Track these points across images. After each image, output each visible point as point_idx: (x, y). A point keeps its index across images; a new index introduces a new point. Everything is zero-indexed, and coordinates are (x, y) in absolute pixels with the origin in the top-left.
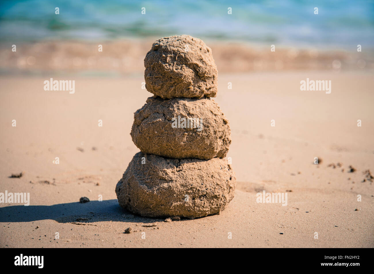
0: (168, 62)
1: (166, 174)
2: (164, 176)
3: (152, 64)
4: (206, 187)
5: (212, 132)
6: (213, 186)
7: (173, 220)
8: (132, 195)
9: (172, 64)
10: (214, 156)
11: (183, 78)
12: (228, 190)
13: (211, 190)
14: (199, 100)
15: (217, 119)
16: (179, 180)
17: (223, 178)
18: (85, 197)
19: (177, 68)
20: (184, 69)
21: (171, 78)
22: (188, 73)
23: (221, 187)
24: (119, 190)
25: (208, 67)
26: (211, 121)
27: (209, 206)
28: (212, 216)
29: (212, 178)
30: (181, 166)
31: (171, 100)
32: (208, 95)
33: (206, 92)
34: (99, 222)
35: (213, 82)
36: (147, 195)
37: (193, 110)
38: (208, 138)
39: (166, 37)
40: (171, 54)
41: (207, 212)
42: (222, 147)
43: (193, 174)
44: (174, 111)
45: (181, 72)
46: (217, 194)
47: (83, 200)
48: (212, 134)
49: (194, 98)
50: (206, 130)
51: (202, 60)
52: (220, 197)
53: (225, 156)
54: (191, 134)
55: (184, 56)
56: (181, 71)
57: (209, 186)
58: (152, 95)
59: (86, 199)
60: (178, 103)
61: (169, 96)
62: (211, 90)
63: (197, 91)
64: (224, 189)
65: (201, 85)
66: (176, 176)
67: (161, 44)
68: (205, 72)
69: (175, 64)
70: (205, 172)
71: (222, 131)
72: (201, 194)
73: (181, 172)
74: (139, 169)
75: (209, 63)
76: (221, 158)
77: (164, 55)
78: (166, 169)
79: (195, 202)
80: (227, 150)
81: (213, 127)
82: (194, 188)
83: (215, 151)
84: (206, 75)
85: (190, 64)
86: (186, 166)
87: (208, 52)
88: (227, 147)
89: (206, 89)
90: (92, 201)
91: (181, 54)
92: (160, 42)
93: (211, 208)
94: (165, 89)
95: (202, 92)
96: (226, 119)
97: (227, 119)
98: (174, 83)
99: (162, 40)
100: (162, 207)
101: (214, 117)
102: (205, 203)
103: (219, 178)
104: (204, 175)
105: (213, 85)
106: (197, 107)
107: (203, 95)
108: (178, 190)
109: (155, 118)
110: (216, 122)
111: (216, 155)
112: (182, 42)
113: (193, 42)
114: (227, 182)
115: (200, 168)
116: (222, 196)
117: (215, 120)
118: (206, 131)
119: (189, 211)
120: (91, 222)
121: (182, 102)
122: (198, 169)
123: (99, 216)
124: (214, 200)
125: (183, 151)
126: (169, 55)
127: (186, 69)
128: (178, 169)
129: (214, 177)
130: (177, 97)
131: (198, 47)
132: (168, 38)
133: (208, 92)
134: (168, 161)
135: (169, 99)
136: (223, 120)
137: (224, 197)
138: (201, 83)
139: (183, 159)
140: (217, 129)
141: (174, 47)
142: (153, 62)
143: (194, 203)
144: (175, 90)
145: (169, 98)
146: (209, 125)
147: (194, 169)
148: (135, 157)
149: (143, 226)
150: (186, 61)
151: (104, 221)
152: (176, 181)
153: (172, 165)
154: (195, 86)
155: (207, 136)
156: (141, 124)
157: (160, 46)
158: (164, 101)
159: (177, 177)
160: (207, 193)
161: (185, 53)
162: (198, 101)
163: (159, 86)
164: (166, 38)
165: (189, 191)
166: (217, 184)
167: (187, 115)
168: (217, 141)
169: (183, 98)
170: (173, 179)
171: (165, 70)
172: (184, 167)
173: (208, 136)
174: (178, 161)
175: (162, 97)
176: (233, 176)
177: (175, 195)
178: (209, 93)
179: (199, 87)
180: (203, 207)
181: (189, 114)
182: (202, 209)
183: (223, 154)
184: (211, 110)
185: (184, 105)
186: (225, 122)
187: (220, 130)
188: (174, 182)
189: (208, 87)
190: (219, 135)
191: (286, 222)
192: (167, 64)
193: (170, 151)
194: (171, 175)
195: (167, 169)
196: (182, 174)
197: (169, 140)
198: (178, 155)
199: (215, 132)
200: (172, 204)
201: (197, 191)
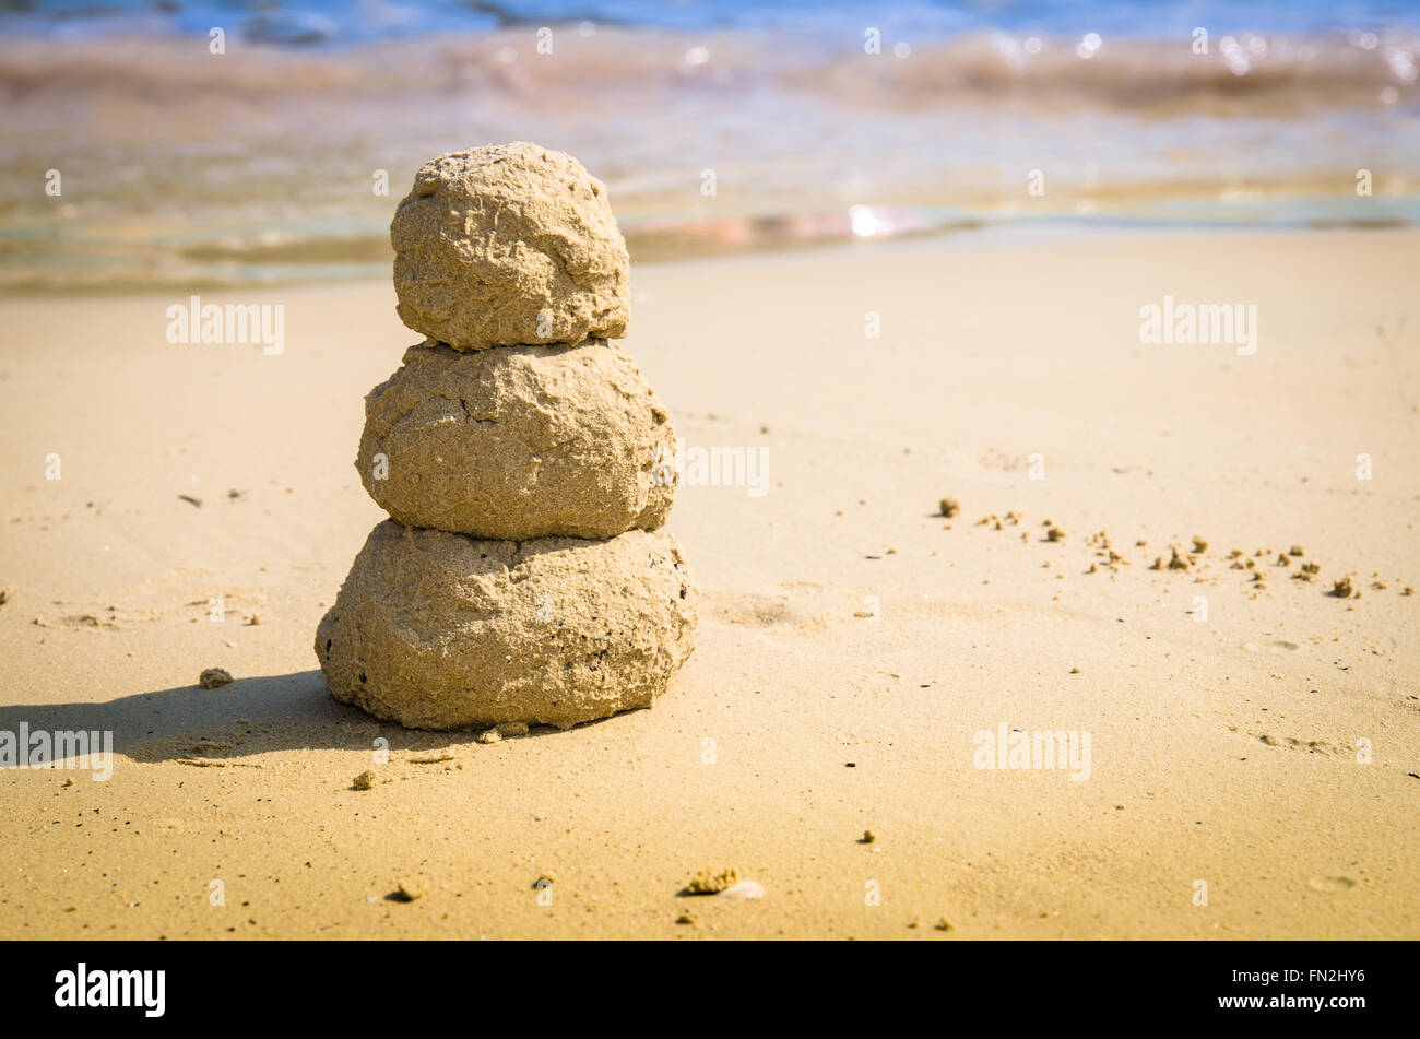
0: (468, 233)
1: (479, 591)
2: (471, 600)
3: (417, 241)
4: (606, 625)
5: (618, 451)
6: (628, 622)
7: (505, 736)
8: (372, 661)
9: (482, 240)
10: (628, 526)
11: (518, 285)
12: (676, 631)
13: (624, 636)
14: (573, 352)
15: (634, 410)
16: (518, 607)
17: (660, 594)
18: (216, 670)
19: (498, 251)
20: (522, 254)
21: (481, 282)
22: (534, 266)
23: (653, 623)
24: (324, 646)
25: (598, 246)
26: (614, 417)
27: (619, 684)
28: (628, 716)
29: (625, 597)
30: (524, 565)
31: (482, 352)
32: (601, 331)
33: (594, 324)
34: (267, 754)
35: (614, 292)
36: (420, 659)
37: (556, 384)
38: (608, 472)
39: (458, 153)
40: (479, 209)
41: (613, 706)
42: (652, 495)
43: (564, 586)
44: (496, 389)
45: (511, 265)
46: (642, 646)
47: (212, 679)
48: (620, 457)
49: (557, 346)
50: (600, 446)
51: (576, 221)
52: (652, 655)
53: (663, 524)
54: (552, 460)
55: (518, 213)
56: (511, 260)
57: (616, 620)
58: (421, 338)
59: (219, 675)
60: (506, 364)
61: (476, 342)
62: (611, 316)
63: (566, 321)
64: (662, 628)
65: (576, 303)
66: (508, 596)
67: (445, 175)
68: (590, 261)
69: (491, 240)
70: (602, 579)
71: (650, 447)
72: (590, 649)
73: (524, 582)
74: (391, 580)
75: (599, 231)
76: (649, 529)
77: (454, 213)
78: (475, 577)
79: (573, 674)
80: (668, 502)
81: (622, 435)
82: (569, 631)
83: (630, 510)
84: (591, 271)
85: (541, 237)
86: (541, 562)
87: (596, 194)
88: (666, 495)
89: (595, 314)
90: (240, 681)
91: (509, 206)
92: (439, 168)
93: (625, 692)
94: (461, 321)
95: (582, 324)
96: (660, 408)
97: (665, 407)
98: (491, 301)
99: (448, 164)
100: (470, 696)
101: (623, 403)
102: (606, 675)
103: (647, 595)
104: (600, 588)
105: (614, 302)
106: (569, 374)
107: (585, 335)
108: (519, 642)
109: (437, 414)
110: (632, 419)
111: (633, 523)
112: (513, 168)
113: (546, 166)
114: (672, 607)
115: (584, 567)
116: (659, 650)
117: (627, 412)
118: (598, 449)
119: (555, 704)
120: (243, 754)
121: (519, 359)
122: (580, 571)
123: (266, 732)
124: (632, 666)
125: (529, 516)
126: (471, 212)
127: (526, 254)
128: (515, 574)
129: (632, 594)
130: (503, 342)
131: (562, 181)
132: (466, 157)
133: (601, 323)
134: (482, 548)
135: (478, 351)
136: (654, 411)
137: (665, 652)
138: (579, 298)
139: (530, 540)
140: (635, 442)
141: (487, 185)
142: (421, 233)
143: (571, 680)
144: (493, 321)
145: (476, 347)
146: (609, 430)
147: (567, 570)
148: (371, 537)
149: (412, 762)
150: (528, 229)
151: (283, 748)
152: (510, 613)
153: (495, 563)
154: (558, 308)
155: (604, 465)
156: (391, 435)
157: (441, 184)
158: (462, 359)
159: (513, 601)
160: (610, 645)
161: (523, 204)
162: (570, 354)
163: (444, 310)
164: (459, 157)
165: (554, 643)
166: (642, 616)
167: (536, 403)
168: (636, 477)
169: (523, 346)
170: (502, 605)
171: (461, 260)
172: (535, 567)
173: (607, 466)
174: (512, 546)
175: (455, 344)
176: (693, 583)
177: (509, 657)
178: (603, 325)
179: (572, 310)
180: (600, 689)
181: (543, 398)
182: (596, 696)
183: (656, 518)
184: (613, 382)
185: (525, 368)
186: (659, 418)
187: (645, 442)
188: (504, 615)
189: (600, 309)
190: (640, 460)
191: (862, 723)
192: (467, 242)
193: (486, 517)
194: (493, 593)
195: (481, 574)
196: (528, 588)
197: (484, 482)
198: (512, 527)
199: (629, 452)
200: (500, 685)
201: (578, 641)
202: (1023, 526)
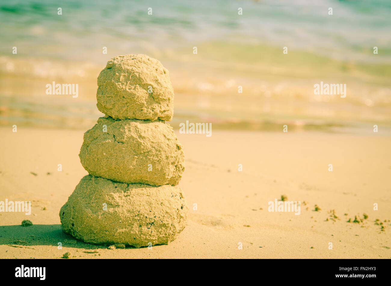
0: (121, 81)
1: (113, 198)
2: (110, 201)
3: (104, 82)
4: (154, 214)
5: (164, 156)
6: (162, 214)
7: (117, 248)
8: (76, 219)
9: (125, 83)
10: (165, 183)
11: (135, 99)
12: (179, 220)
13: (160, 218)
14: (152, 123)
15: (170, 144)
16: (125, 205)
17: (173, 206)
18: (28, 220)
19: (130, 88)
20: (138, 89)
21: (124, 97)
22: (141, 93)
23: (170, 215)
24: (63, 214)
25: (163, 89)
26: (163, 145)
27: (157, 234)
28: (160, 246)
29: (162, 205)
30: (129, 191)
31: (122, 120)
32: (162, 118)
33: (160, 115)
34: (38, 246)
35: (168, 105)
36: (91, 219)
37: (145, 133)
38: (160, 163)
39: (121, 56)
40: (125, 73)
41: (154, 242)
42: (174, 173)
43: (141, 200)
44: (125, 132)
45: (134, 92)
46: (166, 223)
47: (26, 223)
48: (164, 159)
49: (147, 121)
50: (158, 154)
51: (157, 81)
52: (169, 226)
53: (178, 184)
54: (141, 157)
55: (138, 76)
56: (134, 91)
57: (158, 213)
59: (28, 223)
60: (129, 125)
61: (120, 117)
62: (166, 113)
63: (151, 113)
64: (173, 218)
65: (154, 107)
66: (122, 201)
67: (115, 62)
68: (160, 94)
69: (128, 84)
70: (154, 199)
71: (175, 157)
72: (148, 221)
73: (128, 197)
74: (86, 193)
75: (165, 85)
76: (173, 185)
77: (117, 74)
78: (112, 193)
79: (142, 229)
80: (180, 177)
81: (165, 152)
82: (141, 215)
83: (166, 177)
84: (160, 97)
85: (144, 84)
86: (135, 191)
87: (165, 73)
88: (179, 174)
89: (160, 112)
90: (35, 225)
91: (135, 73)
92: (114, 60)
93: (159, 238)
94: (116, 109)
95: (156, 114)
96: (179, 144)
97: (181, 144)
98: (126, 104)
99: (117, 59)
100: (106, 233)
101: (167, 142)
102: (153, 231)
103: (169, 206)
104: (153, 202)
105: (167, 108)
106: (150, 130)
107: (156, 118)
108: (124, 216)
109: (105, 139)
110: (169, 147)
111: (167, 182)
112: (138, 61)
113: (149, 62)
114: (177, 211)
115: (149, 194)
116: (172, 225)
117: (168, 144)
118: (157, 155)
119: (135, 239)
120: (30, 245)
121: (134, 123)
122: (147, 195)
123: (39, 240)
124: (162, 229)
125: (132, 175)
126: (122, 74)
127: (139, 89)
128: (126, 194)
129: (164, 205)
130: (129, 118)
131: (154, 67)
132: (123, 57)
133: (162, 115)
134: (116, 185)
135: (121, 120)
136: (177, 145)
137: (174, 226)
138: (155, 106)
139: (132, 184)
140: (170, 155)
141: (129, 66)
142: (106, 80)
143: (141, 231)
144: (127, 110)
145: (120, 119)
146: (161, 149)
147: (143, 194)
148: (82, 180)
149: (84, 252)
150: (140, 81)
151: (44, 245)
152: (123, 206)
153: (120, 190)
154: (148, 108)
155: (158, 161)
156: (90, 145)
157: (114, 65)
158: (115, 122)
159: (124, 203)
160: (155, 221)
161: (140, 73)
162: (151, 124)
163: (111, 105)
164: (121, 57)
165: (136, 218)
166: (167, 212)
167: (138, 138)
168: (169, 166)
169: (136, 119)
170: (120, 204)
171: (117, 89)
172: (132, 192)
173: (159, 161)
174: (126, 185)
175: (114, 117)
176: (186, 204)
177: (120, 221)
178: (163, 115)
179: (153, 109)
180: (150, 235)
181: (140, 137)
182: (149, 237)
183: (175, 182)
184: (164, 134)
185: (135, 126)
186: (178, 148)
187: (173, 155)
188: (120, 207)
189: (163, 110)
190: (171, 161)
192: (120, 83)
193: (118, 175)
194: (118, 200)
195: (114, 193)
196: (129, 199)
197: (118, 163)
198: (126, 179)
199: (167, 158)
200: (117, 230)
201: (144, 218)
202: (307, 206)
